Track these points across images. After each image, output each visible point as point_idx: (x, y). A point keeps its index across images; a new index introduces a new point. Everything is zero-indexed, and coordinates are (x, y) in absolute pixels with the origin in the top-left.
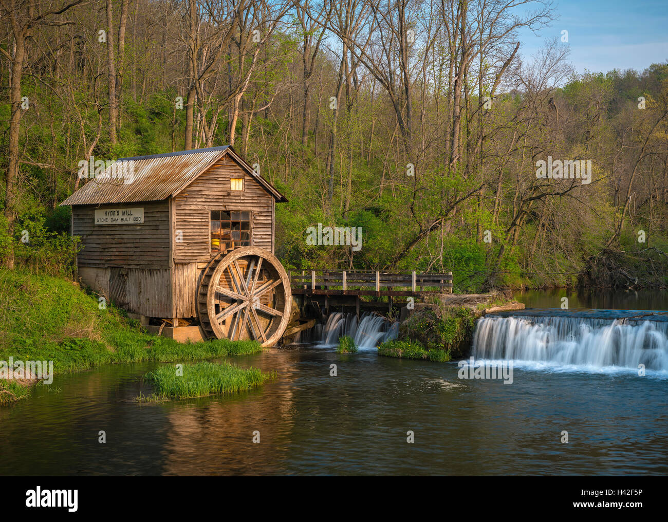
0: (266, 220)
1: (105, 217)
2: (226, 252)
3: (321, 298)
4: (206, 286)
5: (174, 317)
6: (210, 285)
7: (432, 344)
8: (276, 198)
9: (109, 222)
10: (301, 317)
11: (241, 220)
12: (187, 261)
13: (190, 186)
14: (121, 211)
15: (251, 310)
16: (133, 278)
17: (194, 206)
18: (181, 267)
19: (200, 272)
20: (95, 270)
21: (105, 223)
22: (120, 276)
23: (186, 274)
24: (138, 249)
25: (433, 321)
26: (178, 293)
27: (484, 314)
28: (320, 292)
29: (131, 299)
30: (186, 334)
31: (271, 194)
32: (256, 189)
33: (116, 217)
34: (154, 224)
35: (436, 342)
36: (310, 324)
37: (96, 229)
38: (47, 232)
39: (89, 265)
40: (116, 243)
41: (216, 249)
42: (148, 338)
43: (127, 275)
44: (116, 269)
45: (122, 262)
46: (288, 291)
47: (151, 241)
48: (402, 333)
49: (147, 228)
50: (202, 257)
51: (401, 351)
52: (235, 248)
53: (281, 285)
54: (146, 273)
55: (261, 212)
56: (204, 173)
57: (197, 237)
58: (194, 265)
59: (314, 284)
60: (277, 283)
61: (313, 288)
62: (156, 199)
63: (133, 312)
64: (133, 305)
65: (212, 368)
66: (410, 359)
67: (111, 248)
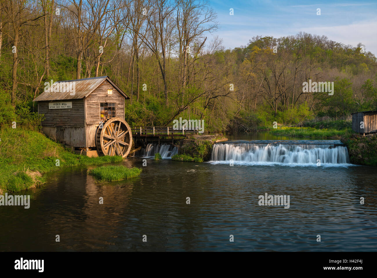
0: (121, 106)
1: (54, 106)
2: (106, 120)
3: (144, 138)
4: (99, 134)
5: (87, 147)
6: (101, 133)
7: (195, 156)
8: (125, 97)
9: (56, 108)
10: (135, 146)
11: (112, 107)
12: (91, 124)
13: (92, 93)
14: (61, 103)
15: (117, 144)
16: (67, 131)
17: (94, 101)
18: (89, 126)
19: (96, 128)
20: (49, 128)
21: (53, 108)
22: (61, 130)
23: (91, 129)
24: (70, 119)
25: (196, 146)
26: (88, 137)
27: (215, 143)
28: (143, 136)
29: (67, 139)
30: (91, 154)
31: (123, 96)
32: (117, 94)
33: (59, 106)
34: (77, 108)
35: (197, 154)
36: (139, 149)
37: (49, 111)
38: (30, 112)
39: (46, 126)
40: (59, 117)
41: (102, 118)
42: (78, 156)
43: (65, 130)
44: (59, 127)
45: (62, 125)
46: (131, 135)
47: (75, 115)
48: (182, 151)
49: (73, 110)
50: (97, 122)
51: (182, 158)
52: (110, 118)
53: (128, 133)
54: (74, 129)
55: (119, 103)
56: (97, 87)
57: (95, 114)
58: (94, 125)
59: (141, 132)
60: (126, 132)
61: (141, 134)
62: (78, 98)
63: (68, 145)
64: (67, 142)
65: (117, 168)
66: (187, 161)
67: (57, 119)
